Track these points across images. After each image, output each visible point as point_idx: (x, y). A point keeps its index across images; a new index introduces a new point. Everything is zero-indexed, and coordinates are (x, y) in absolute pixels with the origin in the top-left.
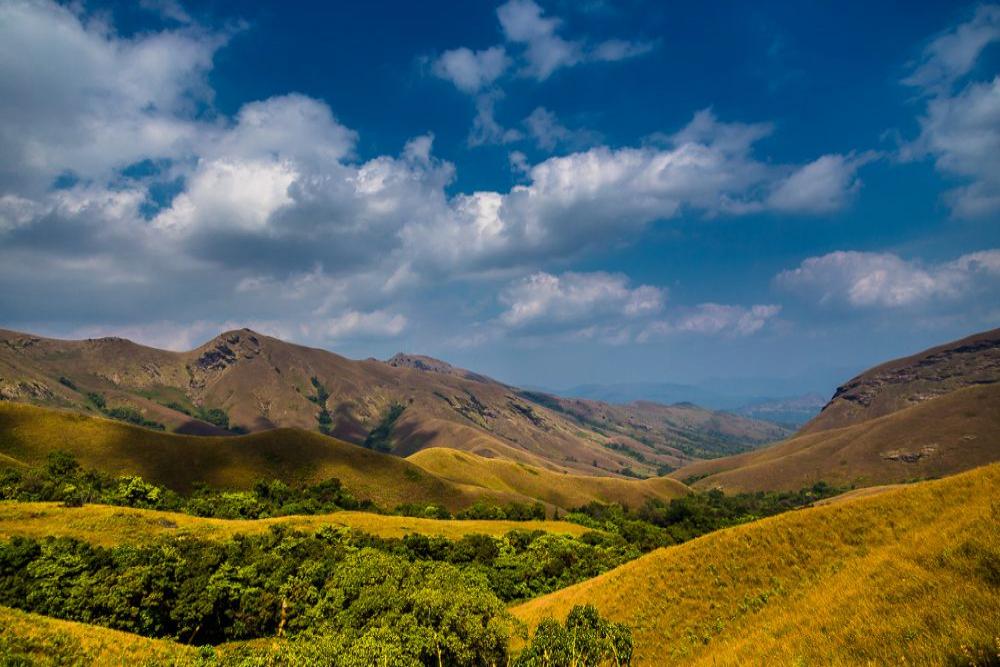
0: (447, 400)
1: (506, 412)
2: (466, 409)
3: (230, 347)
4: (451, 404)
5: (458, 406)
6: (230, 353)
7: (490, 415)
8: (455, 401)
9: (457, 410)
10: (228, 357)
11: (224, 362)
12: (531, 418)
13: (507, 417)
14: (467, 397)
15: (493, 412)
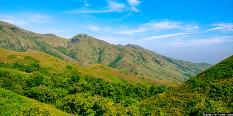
0: (134, 56)
1: (152, 62)
2: (139, 59)
3: (79, 38)
4: (135, 57)
5: (137, 58)
6: (78, 39)
7: (146, 62)
8: (136, 57)
9: (136, 59)
10: (78, 41)
11: (77, 42)
12: (159, 64)
13: (151, 63)
14: (140, 56)
15: (147, 61)
